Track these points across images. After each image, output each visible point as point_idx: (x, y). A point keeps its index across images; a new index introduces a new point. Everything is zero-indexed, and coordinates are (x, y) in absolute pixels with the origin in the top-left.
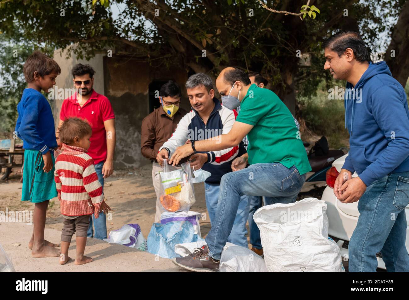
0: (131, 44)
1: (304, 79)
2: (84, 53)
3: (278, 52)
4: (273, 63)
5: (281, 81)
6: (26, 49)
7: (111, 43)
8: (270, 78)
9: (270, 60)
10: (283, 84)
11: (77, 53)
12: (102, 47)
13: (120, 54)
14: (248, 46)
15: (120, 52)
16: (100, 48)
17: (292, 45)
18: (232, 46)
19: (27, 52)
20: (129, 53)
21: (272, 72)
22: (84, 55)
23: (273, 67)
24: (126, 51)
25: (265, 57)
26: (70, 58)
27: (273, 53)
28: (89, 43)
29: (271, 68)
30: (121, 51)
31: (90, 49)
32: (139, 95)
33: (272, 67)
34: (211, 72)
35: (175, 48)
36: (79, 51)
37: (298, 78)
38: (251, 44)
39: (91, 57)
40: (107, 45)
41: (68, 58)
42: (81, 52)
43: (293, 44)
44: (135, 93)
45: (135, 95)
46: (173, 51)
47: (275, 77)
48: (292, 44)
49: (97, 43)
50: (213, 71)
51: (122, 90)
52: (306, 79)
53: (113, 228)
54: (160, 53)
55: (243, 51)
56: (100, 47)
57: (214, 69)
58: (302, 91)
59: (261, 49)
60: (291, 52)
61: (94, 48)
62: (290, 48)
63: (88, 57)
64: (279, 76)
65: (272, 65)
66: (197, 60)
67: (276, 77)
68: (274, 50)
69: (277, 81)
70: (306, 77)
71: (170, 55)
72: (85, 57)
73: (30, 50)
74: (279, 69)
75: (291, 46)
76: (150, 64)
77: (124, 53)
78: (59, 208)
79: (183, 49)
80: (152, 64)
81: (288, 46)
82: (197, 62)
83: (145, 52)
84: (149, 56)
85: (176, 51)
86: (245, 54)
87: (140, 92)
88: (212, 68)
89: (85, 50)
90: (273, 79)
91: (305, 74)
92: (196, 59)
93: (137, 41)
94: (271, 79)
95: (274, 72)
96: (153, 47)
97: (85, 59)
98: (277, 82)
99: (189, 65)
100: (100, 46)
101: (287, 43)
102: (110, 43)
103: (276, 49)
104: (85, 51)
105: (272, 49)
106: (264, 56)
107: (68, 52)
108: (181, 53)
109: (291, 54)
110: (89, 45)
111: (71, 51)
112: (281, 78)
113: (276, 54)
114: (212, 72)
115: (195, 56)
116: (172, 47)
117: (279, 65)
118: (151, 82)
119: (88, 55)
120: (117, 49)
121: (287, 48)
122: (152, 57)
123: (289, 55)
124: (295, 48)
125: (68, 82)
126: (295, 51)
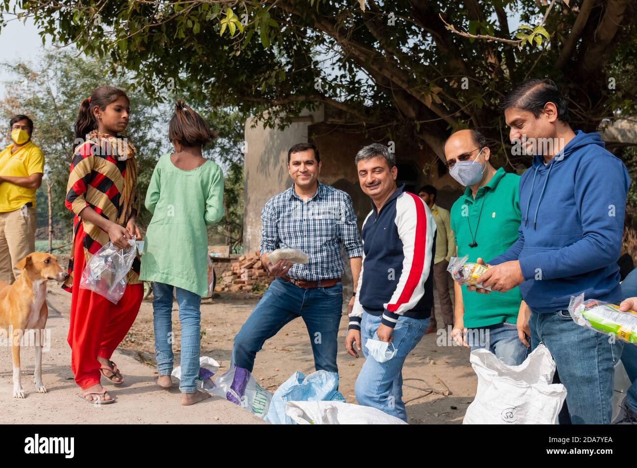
0: (344, 108)
2: (274, 119)
11: (263, 119)
13: (332, 122)
15: (330, 120)
20: (345, 122)
22: (276, 123)
24: (340, 118)
26: (257, 127)
28: (280, 105)
30: (334, 118)
35: (403, 114)
39: (286, 125)
41: (253, 127)
42: (271, 118)
44: (354, 181)
46: (400, 117)
48: (581, 104)
49: (293, 105)
51: (335, 175)
53: (277, 375)
54: (381, 120)
56: (297, 111)
60: (580, 116)
61: (289, 113)
62: (577, 110)
63: (282, 125)
66: (418, 127)
71: (395, 123)
72: (278, 125)
75: (579, 107)
76: (367, 137)
77: (337, 121)
78: (216, 341)
79: (412, 113)
80: (370, 137)
84: (365, 124)
85: (404, 116)
92: (416, 125)
96: (372, 111)
97: (276, 127)
101: (573, 102)
102: (309, 105)
107: (254, 118)
108: (410, 119)
109: (580, 120)
110: (280, 107)
116: (399, 111)
119: (282, 122)
120: (327, 115)
121: (572, 110)
122: (369, 126)
123: (577, 122)
124: (586, 111)
125: (262, 165)
126: (586, 116)
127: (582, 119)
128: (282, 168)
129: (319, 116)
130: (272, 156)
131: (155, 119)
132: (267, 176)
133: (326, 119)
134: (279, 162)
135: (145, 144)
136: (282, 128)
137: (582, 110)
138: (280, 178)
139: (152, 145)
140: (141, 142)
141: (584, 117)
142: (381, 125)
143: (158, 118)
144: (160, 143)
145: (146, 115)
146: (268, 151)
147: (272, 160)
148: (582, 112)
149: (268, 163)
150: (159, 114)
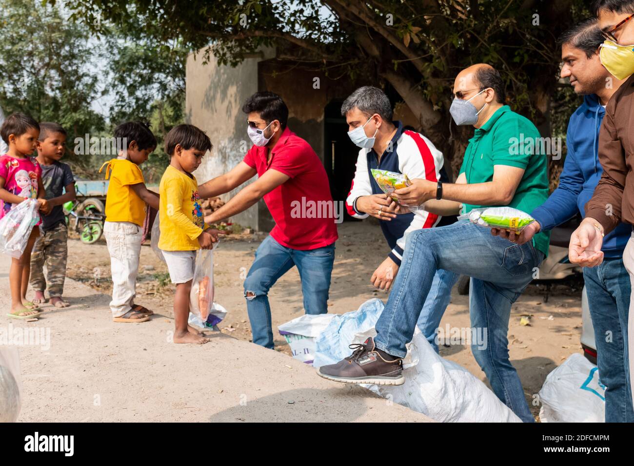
0: (299, 43)
1: (566, 106)
2: (228, 55)
3: (526, 57)
4: (516, 75)
5: (528, 103)
6: (149, 50)
7: (269, 40)
8: (511, 98)
9: (511, 70)
10: (531, 109)
11: (218, 55)
12: (256, 48)
13: (284, 58)
14: (478, 47)
15: (282, 56)
16: (252, 49)
17: (548, 47)
18: (453, 46)
19: (150, 54)
20: (297, 58)
21: (514, 89)
22: (229, 59)
23: (515, 80)
24: (292, 55)
25: (504, 66)
26: (208, 63)
27: (517, 59)
28: (236, 41)
29: (513, 82)
30: (286, 54)
31: (238, 49)
32: (309, 121)
33: (515, 82)
34: (417, 86)
35: (364, 51)
36: (221, 52)
37: (557, 104)
38: (482, 44)
39: (238, 62)
40: (263, 44)
41: (205, 63)
42: (224, 54)
43: (550, 46)
44: (303, 119)
45: (304, 122)
46: (362, 55)
47: (519, 98)
48: (548, 45)
49: (249, 40)
50: (421, 85)
52: (570, 106)
54: (341, 58)
55: (469, 55)
56: (253, 47)
57: (422, 82)
58: (562, 124)
59: (498, 52)
60: (546, 57)
61: (244, 48)
62: (544, 51)
63: (234, 61)
64: (525, 96)
65: (514, 79)
66: (396, 66)
67: (521, 97)
68: (519, 54)
69: (522, 103)
70: (569, 102)
71: (356, 61)
72: (231, 61)
73: (154, 51)
74: (526, 85)
75: (546, 48)
76: (327, 74)
77: (288, 57)
79: (376, 52)
80: (329, 74)
81: (542, 48)
82: (396, 69)
83: (318, 55)
84: (325, 61)
85: (367, 54)
86: (472, 59)
87: (311, 117)
88: (420, 80)
89: (230, 51)
90: (515, 100)
91: (567, 99)
92: (394, 64)
93: (308, 39)
94: (513, 99)
95: (518, 89)
96: (332, 49)
97: (229, 64)
98: (521, 105)
99: (384, 76)
100: (253, 45)
101: (541, 43)
102: (266, 41)
103: (521, 52)
104: (231, 53)
105: (516, 53)
106: (502, 64)
107: (206, 54)
108: (374, 57)
109: (547, 61)
110: (236, 43)
111: (210, 52)
112: (529, 100)
113: (522, 60)
114: (420, 87)
115: (393, 61)
116: (361, 49)
117: (525, 78)
118: (328, 102)
119: (235, 58)
120: (278, 52)
121: (540, 51)
122: (329, 63)
123: (543, 63)
124: (552, 52)
125: (207, 99)
126: (552, 57)
127: (548, 60)
128: (230, 102)
129: (270, 52)
130: (219, 91)
131: (88, 52)
132: (213, 111)
133: (278, 55)
134: (227, 97)
135: (79, 78)
136: (234, 65)
137: (549, 51)
138: (229, 113)
139: (87, 80)
140: (76, 77)
141: (550, 58)
142: (340, 63)
143: (93, 52)
144: (96, 78)
145: (81, 48)
146: (215, 86)
147: (219, 96)
148: (549, 53)
149: (214, 98)
150: (92, 47)
